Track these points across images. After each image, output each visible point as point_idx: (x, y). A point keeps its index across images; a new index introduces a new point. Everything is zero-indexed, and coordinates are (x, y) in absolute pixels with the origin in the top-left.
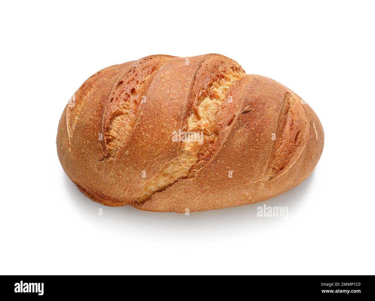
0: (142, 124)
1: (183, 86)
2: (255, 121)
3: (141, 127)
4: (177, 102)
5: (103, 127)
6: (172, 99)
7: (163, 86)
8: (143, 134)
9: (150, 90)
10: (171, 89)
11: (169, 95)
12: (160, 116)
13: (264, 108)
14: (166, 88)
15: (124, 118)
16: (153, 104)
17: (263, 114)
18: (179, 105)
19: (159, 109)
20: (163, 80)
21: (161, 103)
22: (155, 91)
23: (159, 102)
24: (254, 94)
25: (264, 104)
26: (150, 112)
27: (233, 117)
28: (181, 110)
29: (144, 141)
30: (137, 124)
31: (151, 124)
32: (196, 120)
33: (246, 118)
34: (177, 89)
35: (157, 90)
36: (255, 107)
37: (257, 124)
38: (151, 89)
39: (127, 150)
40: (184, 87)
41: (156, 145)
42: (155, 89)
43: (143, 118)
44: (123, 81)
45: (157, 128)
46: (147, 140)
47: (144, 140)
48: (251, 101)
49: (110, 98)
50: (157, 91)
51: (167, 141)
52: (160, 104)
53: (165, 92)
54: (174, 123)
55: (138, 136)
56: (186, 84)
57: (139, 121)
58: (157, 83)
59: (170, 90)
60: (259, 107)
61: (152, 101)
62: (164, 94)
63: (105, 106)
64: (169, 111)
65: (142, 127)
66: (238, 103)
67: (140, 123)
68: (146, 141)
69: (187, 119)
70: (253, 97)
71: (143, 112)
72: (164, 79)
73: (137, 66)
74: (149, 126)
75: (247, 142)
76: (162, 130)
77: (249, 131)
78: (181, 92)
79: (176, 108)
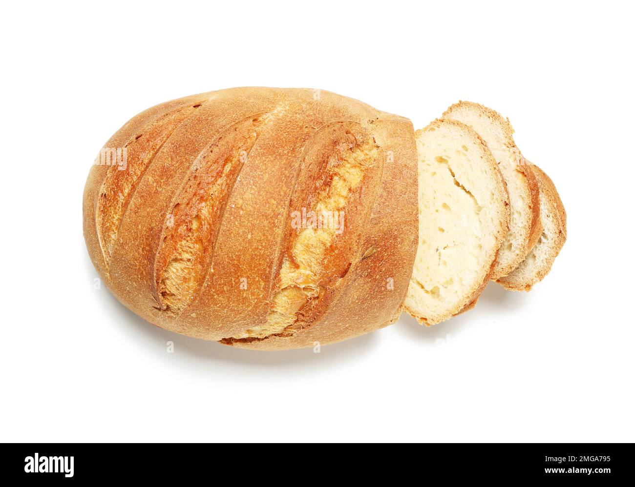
0: (213, 284)
1: (272, 225)
2: (381, 265)
3: (211, 288)
4: (264, 254)
5: (155, 281)
6: (255, 248)
7: (241, 225)
8: (215, 297)
9: (222, 234)
10: (254, 232)
11: (250, 242)
12: (239, 274)
13: (396, 244)
14: (246, 231)
15: (185, 270)
16: (228, 257)
17: (393, 254)
18: (266, 259)
19: (237, 264)
20: (241, 212)
21: (240, 255)
22: (230, 234)
23: (237, 253)
24: (381, 224)
25: (395, 238)
26: (224, 268)
27: (348, 266)
28: (270, 267)
29: (218, 305)
30: (206, 285)
31: (225, 285)
32: (293, 270)
33: (367, 264)
34: (262, 230)
35: (232, 232)
36: (381, 246)
37: (384, 269)
38: (224, 231)
39: (193, 313)
40: (273, 227)
41: (234, 310)
42: (229, 231)
43: (213, 276)
44: (180, 203)
45: (236, 291)
46: (222, 304)
47: (216, 304)
48: (376, 239)
49: (162, 237)
50: (232, 235)
51: (251, 307)
52: (239, 257)
53: (245, 237)
54: (260, 284)
55: (208, 299)
56: (276, 221)
57: (208, 281)
58: (232, 218)
59: (252, 234)
60: (388, 244)
61: (225, 252)
62: (244, 240)
63: (156, 250)
64: (252, 268)
65: (213, 288)
66: (356, 241)
67: (210, 283)
68: (220, 306)
69: (280, 276)
70: (379, 231)
71: (214, 269)
72: (243, 210)
73: (199, 167)
74: (223, 287)
75: (368, 295)
76: (243, 294)
77: (370, 281)
78: (269, 237)
79: (262, 263)
